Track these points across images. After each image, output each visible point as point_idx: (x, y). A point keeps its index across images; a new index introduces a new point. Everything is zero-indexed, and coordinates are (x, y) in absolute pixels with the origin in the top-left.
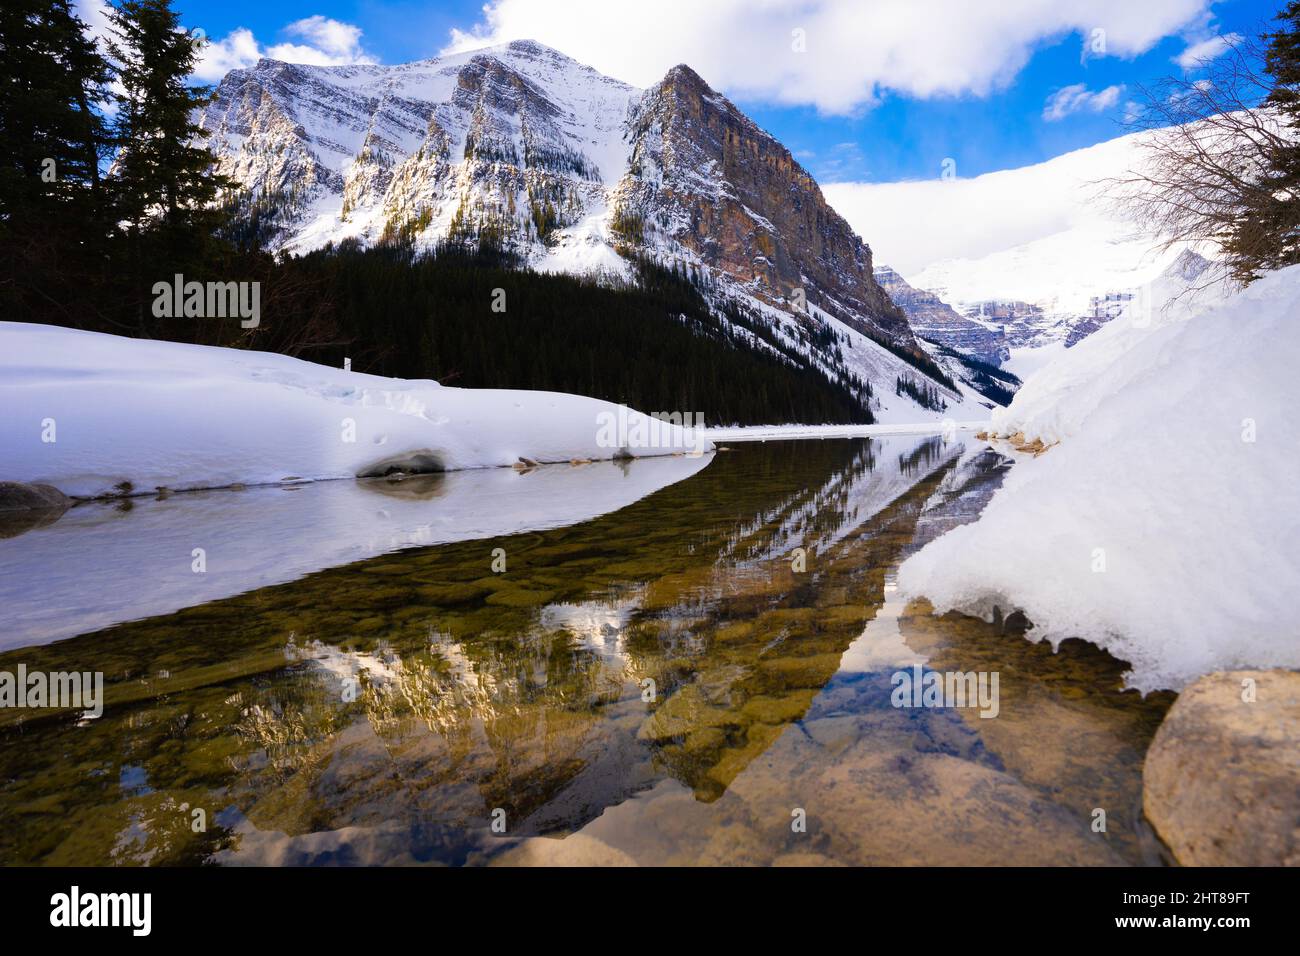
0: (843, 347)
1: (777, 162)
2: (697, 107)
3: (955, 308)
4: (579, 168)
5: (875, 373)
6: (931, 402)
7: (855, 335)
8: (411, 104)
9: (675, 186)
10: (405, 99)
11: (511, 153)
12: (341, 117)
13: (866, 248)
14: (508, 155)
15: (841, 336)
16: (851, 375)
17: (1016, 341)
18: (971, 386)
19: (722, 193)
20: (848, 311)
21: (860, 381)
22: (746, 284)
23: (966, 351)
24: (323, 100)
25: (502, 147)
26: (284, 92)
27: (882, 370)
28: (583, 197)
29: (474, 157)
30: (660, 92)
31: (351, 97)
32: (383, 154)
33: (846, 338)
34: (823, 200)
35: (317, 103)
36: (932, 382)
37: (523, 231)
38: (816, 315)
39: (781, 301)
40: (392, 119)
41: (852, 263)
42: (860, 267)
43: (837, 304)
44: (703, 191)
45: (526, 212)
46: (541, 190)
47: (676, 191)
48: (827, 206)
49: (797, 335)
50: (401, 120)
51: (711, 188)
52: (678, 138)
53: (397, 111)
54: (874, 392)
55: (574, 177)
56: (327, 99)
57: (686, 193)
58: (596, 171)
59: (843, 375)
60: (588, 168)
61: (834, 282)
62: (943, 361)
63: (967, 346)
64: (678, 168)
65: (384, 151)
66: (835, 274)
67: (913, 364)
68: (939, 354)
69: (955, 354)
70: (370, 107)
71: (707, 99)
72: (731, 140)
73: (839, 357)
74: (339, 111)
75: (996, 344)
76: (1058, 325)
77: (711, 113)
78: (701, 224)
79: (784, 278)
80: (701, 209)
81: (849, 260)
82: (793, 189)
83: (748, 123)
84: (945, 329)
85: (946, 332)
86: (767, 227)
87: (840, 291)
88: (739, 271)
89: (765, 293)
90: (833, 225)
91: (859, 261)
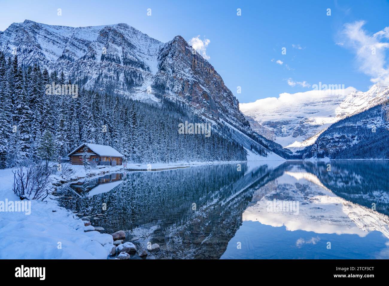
0: (232, 133)
1: (209, 70)
2: (184, 50)
3: (258, 122)
4: (142, 66)
6: (262, 153)
7: (236, 130)
8: (81, 40)
9: (176, 75)
10: (79, 39)
11: (118, 59)
12: (54, 42)
13: (237, 100)
14: (117, 60)
17: (278, 134)
19: (192, 79)
20: (232, 121)
21: (240, 144)
22: (200, 110)
24: (48, 36)
25: (115, 57)
26: (33, 32)
27: (245, 141)
28: (144, 77)
29: (105, 60)
30: (171, 44)
31: (59, 36)
32: (70, 56)
33: (232, 130)
34: (224, 84)
35: (46, 37)
36: (262, 146)
37: (122, 87)
38: (222, 122)
39: (211, 117)
40: (74, 45)
42: (235, 107)
43: (228, 119)
44: (186, 78)
45: (123, 80)
46: (129, 73)
47: (176, 77)
49: (217, 128)
50: (77, 45)
51: (189, 77)
52: (177, 59)
53: (76, 42)
55: (141, 69)
56: (50, 36)
57: (180, 78)
58: (148, 68)
60: (146, 67)
61: (227, 111)
63: (265, 135)
64: (177, 69)
65: (70, 55)
66: (227, 109)
70: (66, 40)
71: (187, 47)
72: (194, 62)
74: (54, 40)
75: (272, 135)
76: (290, 129)
77: (188, 52)
78: (185, 89)
79: (212, 109)
80: (185, 84)
81: (232, 104)
82: (214, 80)
83: (200, 57)
84: (255, 129)
85: (256, 130)
86: (207, 91)
87: (229, 114)
88: (197, 106)
89: (206, 114)
90: (227, 92)
91: (235, 105)
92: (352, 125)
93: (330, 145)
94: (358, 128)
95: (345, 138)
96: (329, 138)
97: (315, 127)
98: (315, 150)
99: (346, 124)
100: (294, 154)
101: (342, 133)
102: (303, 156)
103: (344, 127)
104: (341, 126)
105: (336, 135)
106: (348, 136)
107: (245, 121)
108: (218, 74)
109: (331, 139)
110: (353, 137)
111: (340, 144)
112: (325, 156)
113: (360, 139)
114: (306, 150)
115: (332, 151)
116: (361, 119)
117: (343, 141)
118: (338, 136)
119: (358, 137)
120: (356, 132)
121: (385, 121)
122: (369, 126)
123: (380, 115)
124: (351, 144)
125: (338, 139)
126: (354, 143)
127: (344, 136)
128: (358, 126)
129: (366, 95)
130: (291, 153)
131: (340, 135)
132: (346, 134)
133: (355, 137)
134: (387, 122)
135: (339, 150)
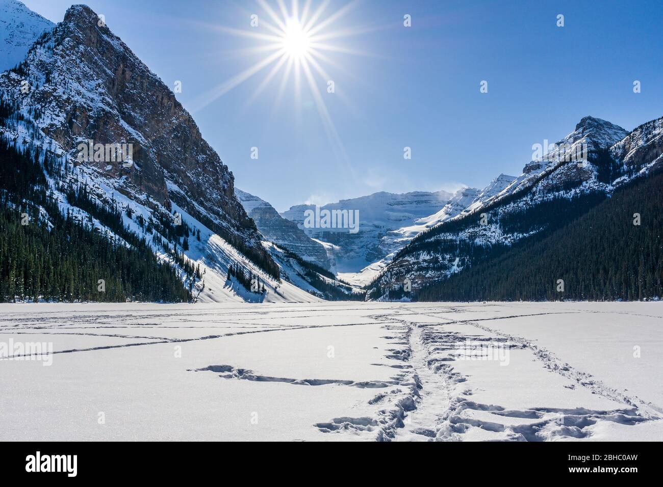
0: (192, 239)
1: (162, 99)
2: (95, 40)
7: (206, 231)
9: (55, 90)
13: (230, 175)
15: (192, 231)
16: (186, 259)
18: (304, 278)
19: (101, 105)
20: (211, 216)
21: (193, 265)
22: (112, 180)
23: (306, 258)
33: (196, 233)
36: (258, 271)
41: (218, 183)
42: (224, 187)
43: (202, 210)
44: (83, 100)
47: (55, 94)
48: (202, 140)
49: (146, 224)
51: (92, 100)
52: (68, 55)
57: (65, 97)
61: (202, 194)
62: (287, 261)
63: (312, 255)
66: (203, 188)
68: (285, 256)
69: (296, 257)
73: (186, 246)
76: (362, 247)
77: (107, 49)
78: (75, 125)
79: (149, 180)
80: (78, 113)
81: (217, 180)
82: (174, 121)
83: (141, 65)
86: (139, 139)
87: (207, 201)
88: (107, 169)
89: (129, 190)
90: (206, 154)
91: (224, 183)
92: (450, 237)
93: (413, 274)
94: (460, 243)
95: (439, 262)
96: (411, 262)
98: (387, 283)
99: (442, 236)
100: (356, 290)
101: (433, 253)
102: (367, 296)
103: (438, 242)
104: (432, 239)
105: (424, 256)
106: (444, 259)
107: (247, 218)
108: (184, 111)
109: (414, 263)
110: (451, 261)
111: (430, 272)
112: (403, 296)
113: (463, 264)
114: (372, 284)
115: (415, 285)
116: (467, 227)
117: (434, 267)
118: (427, 258)
119: (459, 260)
120: (456, 251)
121: (505, 232)
122: (479, 241)
123: (496, 220)
124: (448, 273)
125: (427, 264)
126: (452, 271)
127: (438, 258)
128: (460, 241)
129: (482, 194)
130: (350, 289)
131: (431, 256)
132: (441, 254)
133: (454, 260)
134: (507, 235)
135: (428, 284)
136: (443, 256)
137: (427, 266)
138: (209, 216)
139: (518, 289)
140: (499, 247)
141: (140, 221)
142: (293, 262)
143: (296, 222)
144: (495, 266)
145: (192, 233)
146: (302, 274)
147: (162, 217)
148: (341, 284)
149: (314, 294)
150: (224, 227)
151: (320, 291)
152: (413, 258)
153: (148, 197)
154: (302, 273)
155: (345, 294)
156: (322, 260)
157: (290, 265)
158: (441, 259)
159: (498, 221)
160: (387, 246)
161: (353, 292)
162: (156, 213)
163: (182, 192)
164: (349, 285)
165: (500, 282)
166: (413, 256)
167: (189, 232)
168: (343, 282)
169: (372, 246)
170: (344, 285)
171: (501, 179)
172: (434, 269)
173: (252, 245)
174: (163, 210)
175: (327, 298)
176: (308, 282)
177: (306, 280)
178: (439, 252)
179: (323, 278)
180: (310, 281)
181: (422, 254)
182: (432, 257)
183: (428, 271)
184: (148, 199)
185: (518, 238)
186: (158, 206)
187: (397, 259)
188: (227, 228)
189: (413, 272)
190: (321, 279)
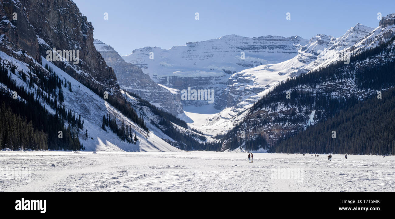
0: (65, 90)
3: (151, 77)
5: (87, 111)
6: (127, 136)
7: (75, 83)
13: (90, 24)
15: (64, 83)
16: (67, 110)
18: (158, 127)
21: (74, 116)
23: (158, 106)
27: (93, 110)
33: (67, 85)
36: (128, 122)
38: (46, 67)
39: (20, 53)
41: (78, 34)
42: (84, 37)
49: (28, 79)
54: (84, 126)
59: (62, 111)
62: (141, 109)
63: (158, 102)
66: (65, 40)
67: (116, 107)
68: (139, 104)
69: (149, 106)
73: (61, 97)
75: (175, 102)
81: (77, 31)
84: (145, 90)
85: (146, 92)
91: (84, 33)
92: (307, 90)
93: (270, 125)
94: (317, 96)
95: (296, 114)
96: (269, 113)
97: (253, 92)
99: (300, 88)
100: (210, 140)
101: (291, 105)
102: (223, 146)
104: (290, 90)
105: (281, 107)
106: (300, 111)
107: (106, 68)
109: (271, 114)
110: (308, 113)
111: (287, 123)
112: (259, 147)
113: (319, 117)
114: (228, 134)
115: (272, 137)
116: (324, 80)
117: (291, 119)
118: (285, 109)
119: (316, 113)
120: (313, 103)
121: (359, 87)
122: (334, 95)
123: (352, 75)
124: (304, 125)
125: (284, 115)
126: (308, 124)
127: (295, 110)
128: (317, 94)
129: (338, 43)
130: (204, 139)
131: (288, 107)
132: (298, 106)
133: (310, 113)
134: (361, 90)
135: (285, 136)
136: (300, 107)
137: (284, 117)
138: (72, 67)
139: (369, 144)
140: (353, 101)
141: (23, 76)
142: (147, 110)
143: (140, 66)
144: (349, 120)
145: (64, 85)
146: (156, 123)
147: (37, 71)
148: (195, 133)
149: (169, 142)
150: (86, 77)
151: (174, 140)
152: (270, 109)
153: (24, 52)
154: (156, 121)
155: (199, 143)
156: (169, 107)
157: (144, 113)
158: (298, 111)
159: (354, 76)
160: (238, 93)
161: (208, 141)
162: (32, 67)
163: (47, 45)
164: (202, 134)
165: (353, 136)
166: (270, 107)
167: (61, 84)
168: (196, 131)
169: (222, 93)
170: (198, 134)
171: (357, 29)
172: (290, 120)
173: (112, 94)
174: (36, 63)
175: (182, 148)
176: (162, 131)
177: (161, 129)
178: (296, 104)
179: (176, 127)
180: (164, 130)
181: (279, 106)
182: (289, 109)
183: (285, 123)
184: (24, 54)
185: (371, 94)
186: (32, 60)
187: (255, 110)
188: (88, 78)
189: (270, 123)
190: (175, 128)
